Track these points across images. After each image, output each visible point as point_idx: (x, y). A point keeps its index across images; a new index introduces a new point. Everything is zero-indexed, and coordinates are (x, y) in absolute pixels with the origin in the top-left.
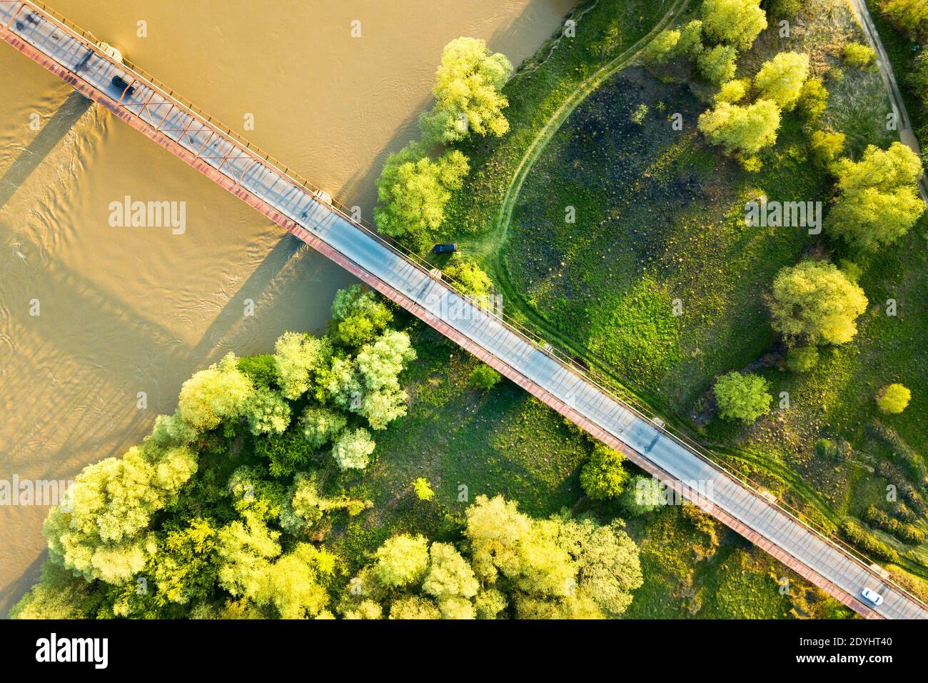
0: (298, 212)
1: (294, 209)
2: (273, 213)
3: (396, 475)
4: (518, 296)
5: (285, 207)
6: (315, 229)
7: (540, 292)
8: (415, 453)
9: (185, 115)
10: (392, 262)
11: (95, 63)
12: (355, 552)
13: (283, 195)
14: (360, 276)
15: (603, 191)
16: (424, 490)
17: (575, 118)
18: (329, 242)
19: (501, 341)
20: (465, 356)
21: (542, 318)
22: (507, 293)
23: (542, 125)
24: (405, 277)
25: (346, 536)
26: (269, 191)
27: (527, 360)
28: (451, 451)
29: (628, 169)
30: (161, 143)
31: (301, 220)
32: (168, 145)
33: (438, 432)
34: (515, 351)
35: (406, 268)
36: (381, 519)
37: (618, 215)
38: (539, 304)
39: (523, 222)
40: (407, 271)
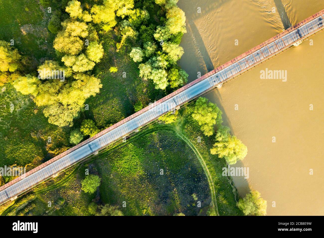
0: (219, 75)
1: (221, 74)
2: (223, 67)
3: (122, 64)
4: (158, 130)
5: (222, 72)
6: (211, 78)
7: (156, 137)
9: (267, 56)
10: (189, 96)
11: (297, 37)
12: (105, 39)
13: (227, 73)
14: (189, 84)
15: (177, 173)
16: (113, 70)
17: (204, 176)
18: (205, 80)
19: (147, 117)
20: (148, 104)
21: (147, 134)
22: (161, 127)
23: (207, 165)
24: (182, 98)
25: (111, 38)
26: (230, 70)
27: (137, 122)
28: (121, 84)
29: (180, 184)
30: (262, 44)
31: (216, 75)
32: (260, 46)
33: (129, 83)
34: (142, 120)
35: (184, 100)
36: (111, 52)
37: (167, 174)
38: (152, 135)
39: (180, 143)
40: (183, 99)
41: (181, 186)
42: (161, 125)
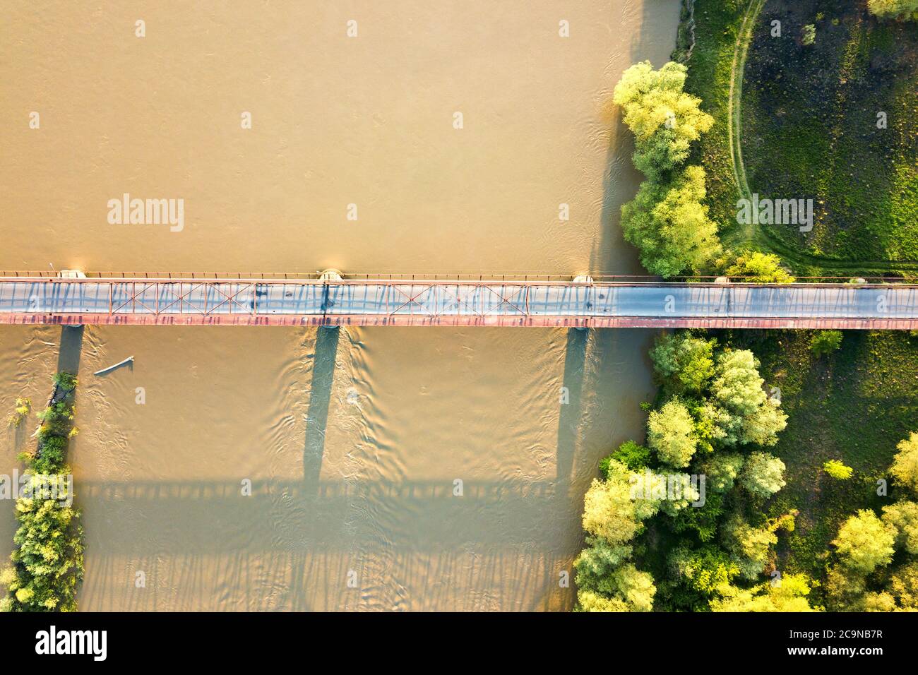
0: (581, 306)
1: (577, 306)
2: (561, 320)
3: (801, 473)
4: (802, 254)
5: (569, 309)
6: (605, 311)
7: (818, 238)
8: (804, 444)
10: (687, 296)
11: (336, 294)
12: (808, 560)
13: (560, 300)
14: (668, 326)
15: (815, 120)
16: (839, 470)
17: (748, 74)
18: (624, 314)
19: (822, 302)
20: (790, 334)
21: (835, 260)
22: (791, 258)
23: (727, 99)
24: (706, 302)
25: (793, 552)
26: (546, 305)
27: (855, 303)
28: (832, 423)
29: (823, 88)
30: (433, 324)
31: (588, 311)
32: (439, 322)
33: (811, 414)
34: (839, 303)
35: (702, 293)
36: (812, 518)
37: (840, 131)
38: (824, 250)
39: (764, 190)
40: (704, 295)
41: (822, 80)
42: (788, 263)
